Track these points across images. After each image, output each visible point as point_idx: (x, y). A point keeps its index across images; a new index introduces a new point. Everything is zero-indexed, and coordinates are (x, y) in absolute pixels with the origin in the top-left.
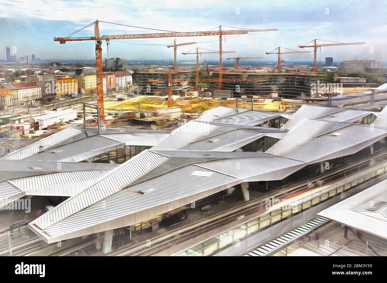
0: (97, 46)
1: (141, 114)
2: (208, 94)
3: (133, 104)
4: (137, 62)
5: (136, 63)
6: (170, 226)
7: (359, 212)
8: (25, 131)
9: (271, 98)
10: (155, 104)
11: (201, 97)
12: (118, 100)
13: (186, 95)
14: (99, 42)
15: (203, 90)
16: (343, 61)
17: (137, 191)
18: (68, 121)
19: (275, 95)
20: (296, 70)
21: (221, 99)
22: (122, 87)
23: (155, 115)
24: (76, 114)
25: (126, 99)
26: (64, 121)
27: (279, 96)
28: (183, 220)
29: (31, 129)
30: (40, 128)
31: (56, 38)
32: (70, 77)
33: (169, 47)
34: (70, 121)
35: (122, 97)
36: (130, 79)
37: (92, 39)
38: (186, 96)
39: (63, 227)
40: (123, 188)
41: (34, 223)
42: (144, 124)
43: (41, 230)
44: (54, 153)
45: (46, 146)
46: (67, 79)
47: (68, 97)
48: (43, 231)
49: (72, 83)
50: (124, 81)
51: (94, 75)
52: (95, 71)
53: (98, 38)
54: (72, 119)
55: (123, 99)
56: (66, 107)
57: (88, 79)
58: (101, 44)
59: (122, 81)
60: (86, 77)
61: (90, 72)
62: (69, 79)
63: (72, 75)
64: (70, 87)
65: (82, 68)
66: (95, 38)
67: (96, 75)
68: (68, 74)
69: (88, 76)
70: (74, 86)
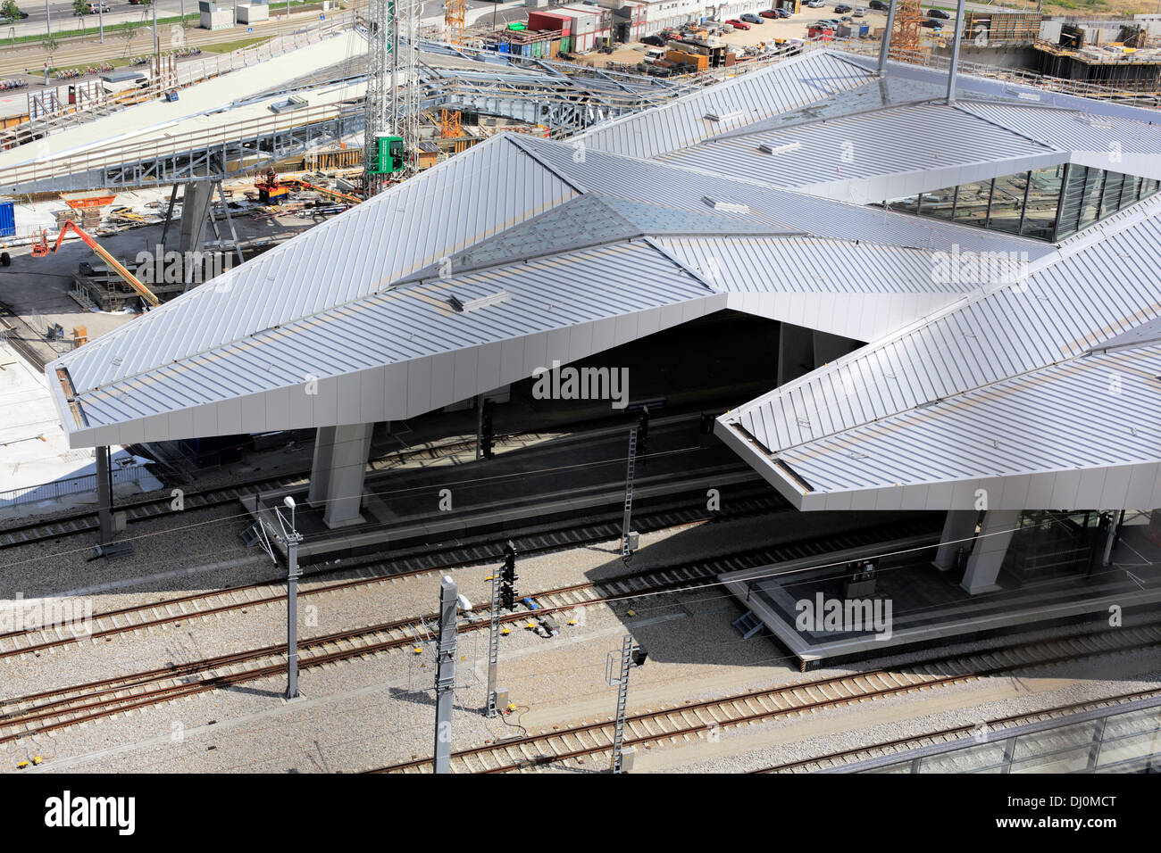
1: (1066, 29)
8: (578, 39)
18: (737, 17)
23: (1130, 37)
26: (724, 16)
29: (598, 35)
30: (633, 31)
34: (748, 18)
39: (852, 458)
40: (1086, 347)
41: (737, 420)
42: (1073, 75)
43: (768, 452)
44: (765, 150)
45: (731, 119)
48: (773, 457)
54: (755, 13)
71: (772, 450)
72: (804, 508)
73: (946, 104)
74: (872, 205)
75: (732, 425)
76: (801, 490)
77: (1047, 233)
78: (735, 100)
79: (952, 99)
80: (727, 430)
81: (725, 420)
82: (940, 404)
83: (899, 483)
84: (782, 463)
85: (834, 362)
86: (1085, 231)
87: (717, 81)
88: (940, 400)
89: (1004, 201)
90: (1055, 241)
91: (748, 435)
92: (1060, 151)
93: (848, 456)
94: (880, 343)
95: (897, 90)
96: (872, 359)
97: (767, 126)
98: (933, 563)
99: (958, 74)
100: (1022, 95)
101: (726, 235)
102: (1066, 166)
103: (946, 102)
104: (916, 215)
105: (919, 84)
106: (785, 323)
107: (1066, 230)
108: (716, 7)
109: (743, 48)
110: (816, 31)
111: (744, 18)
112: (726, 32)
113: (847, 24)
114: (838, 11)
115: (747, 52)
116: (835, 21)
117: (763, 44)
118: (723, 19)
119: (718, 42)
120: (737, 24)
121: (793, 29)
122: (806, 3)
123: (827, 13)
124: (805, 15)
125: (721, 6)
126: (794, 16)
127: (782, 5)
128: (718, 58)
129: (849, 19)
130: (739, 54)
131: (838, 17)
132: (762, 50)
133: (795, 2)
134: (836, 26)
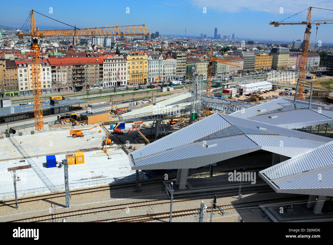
0: (307, 29)
3: (321, 83)
8: (232, 95)
12: (306, 78)
14: (309, 26)
18: (264, 91)
22: (309, 66)
24: (272, 86)
25: (314, 77)
29: (236, 94)
30: (243, 93)
32: (267, 55)
34: (267, 91)
36: (318, 60)
39: (288, 182)
41: (263, 172)
43: (270, 179)
44: (270, 117)
45: (263, 111)
46: (264, 56)
47: (263, 71)
48: (271, 181)
49: (268, 60)
50: (312, 61)
51: (287, 54)
52: (288, 51)
53: (308, 23)
54: (268, 90)
55: (311, 77)
56: (262, 79)
57: (281, 57)
58: (311, 28)
59: (311, 61)
60: (279, 55)
61: (283, 51)
62: (266, 56)
63: (268, 53)
64: (266, 62)
65: (277, 48)
66: (306, 22)
67: (288, 54)
68: (265, 52)
69: (281, 55)
70: (269, 62)
71: (271, 179)
72: (278, 192)
74: (293, 129)
76: (277, 188)
77: (332, 136)
78: (264, 107)
79: (310, 108)
80: (261, 175)
81: (261, 172)
82: (308, 172)
83: (299, 188)
84: (273, 182)
85: (284, 161)
87: (260, 103)
89: (322, 129)
91: (266, 176)
94: (294, 158)
95: (298, 105)
96: (293, 161)
97: (270, 113)
98: (306, 206)
99: (311, 103)
100: (325, 107)
101: (262, 134)
104: (302, 131)
105: (303, 105)
106: (274, 153)
108: (260, 89)
109: (266, 97)
110: (281, 94)
111: (266, 91)
112: (262, 94)
113: (287, 92)
114: (285, 90)
115: (267, 98)
116: (285, 92)
117: (270, 96)
118: (262, 91)
119: (261, 96)
120: (264, 92)
121: (276, 93)
122: (279, 88)
123: (283, 90)
124: (279, 91)
125: (261, 89)
126: (276, 91)
127: (274, 89)
128: (261, 99)
129: (288, 91)
130: (265, 98)
131: (285, 91)
132: (270, 97)
133: (276, 88)
134: (285, 93)
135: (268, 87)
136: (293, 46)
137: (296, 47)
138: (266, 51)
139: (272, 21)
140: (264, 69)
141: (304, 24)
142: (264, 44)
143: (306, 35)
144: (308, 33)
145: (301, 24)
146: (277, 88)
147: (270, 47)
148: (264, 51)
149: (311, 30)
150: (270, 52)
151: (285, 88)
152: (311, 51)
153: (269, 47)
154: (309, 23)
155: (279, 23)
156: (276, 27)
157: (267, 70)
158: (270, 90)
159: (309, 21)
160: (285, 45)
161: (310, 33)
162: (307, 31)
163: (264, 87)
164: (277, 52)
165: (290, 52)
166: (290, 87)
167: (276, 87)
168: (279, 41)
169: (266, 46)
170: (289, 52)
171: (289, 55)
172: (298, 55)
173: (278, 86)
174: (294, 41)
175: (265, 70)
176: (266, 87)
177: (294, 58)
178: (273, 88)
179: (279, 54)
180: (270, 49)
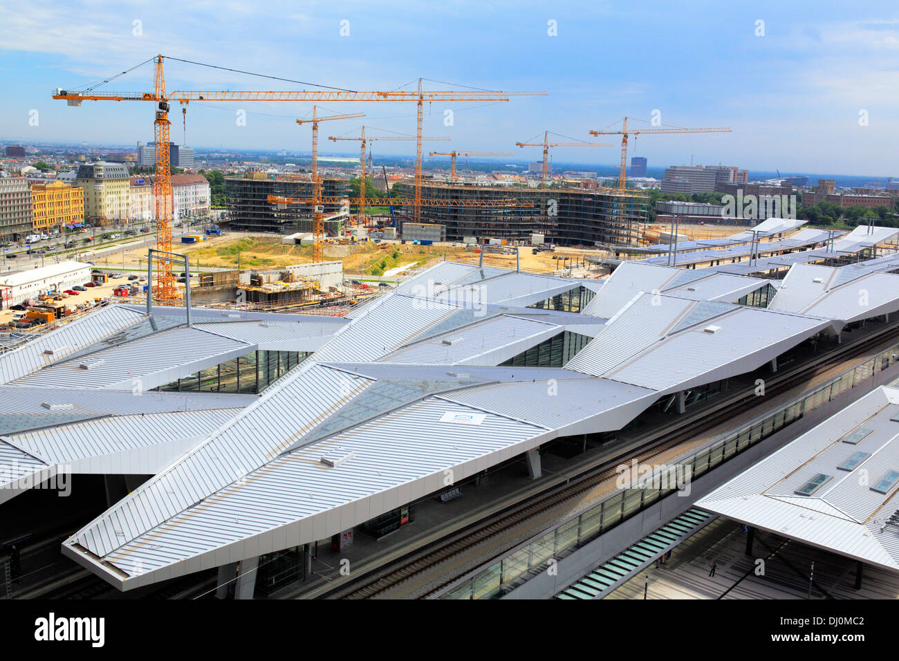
0: (158, 114)
1: (253, 277)
2: (390, 231)
3: (221, 252)
4: (212, 152)
5: (208, 156)
6: (378, 540)
7: (778, 498)
9: (530, 244)
10: (270, 252)
11: (374, 239)
12: (183, 242)
13: (340, 233)
14: (163, 106)
15: (377, 224)
16: (671, 167)
17: (316, 459)
18: (70, 289)
19: (538, 237)
20: (582, 184)
21: (419, 243)
22: (186, 210)
23: (285, 277)
24: (90, 272)
25: (201, 238)
26: (62, 289)
27: (546, 240)
28: (405, 523)
30: (4, 303)
31: (59, 93)
32: (66, 185)
33: (299, 122)
34: (77, 288)
35: (191, 236)
36: (206, 192)
37: (147, 97)
38: (340, 237)
39: (152, 549)
40: (279, 452)
41: (76, 542)
42: (260, 299)
43: (98, 557)
44: (83, 367)
45: (60, 352)
46: (58, 188)
47: (60, 232)
48: (102, 560)
49: (71, 199)
50: (192, 196)
51: (123, 180)
52: (126, 172)
53: (160, 97)
54: (81, 285)
55: (193, 239)
56: (59, 256)
57: (109, 190)
58: (168, 111)
59: (188, 197)
60: (103, 185)
61: (112, 173)
62: (63, 188)
63: (68, 179)
64: (65, 207)
65: (93, 164)
66: (154, 96)
67: (127, 180)
68: (59, 176)
69: (109, 184)
70: (75, 206)
71: (101, 556)
72: (124, 589)
73: (188, 327)
74: (151, 390)
75: (72, 545)
76: (121, 578)
77: (254, 390)
78: (63, 340)
79: (190, 323)
80: (70, 550)
81: (67, 544)
82: (202, 503)
83: (182, 558)
84: (108, 564)
85: (135, 491)
86: (273, 385)
87: (58, 327)
88: (202, 501)
89: (232, 372)
90: (258, 393)
91: (84, 549)
92: (252, 344)
93: (150, 549)
94: (163, 473)
95: (160, 324)
96: (159, 484)
97: (84, 353)
99: (192, 308)
100: (230, 316)
101: (58, 426)
102: (257, 352)
103: (188, 325)
104: (178, 391)
105: (172, 317)
106: (107, 475)
107: (264, 385)
108: (57, 284)
109: (76, 305)
110: (118, 292)
111: (74, 289)
112: (64, 297)
113: (136, 286)
114: (130, 279)
115: (79, 308)
116: (129, 285)
117: (88, 302)
118: (62, 291)
119: (59, 304)
120: (70, 292)
121: (105, 291)
122: (111, 276)
123: (124, 281)
124: (112, 284)
125: (59, 283)
126: (104, 285)
127: (97, 279)
128: (60, 313)
129: (137, 283)
130: (73, 309)
131: (130, 282)
132: (87, 306)
133: (104, 277)
134: (129, 287)
135: (80, 275)
136: (140, 157)
137: (147, 162)
138: (61, 175)
139: (60, 90)
140: (64, 225)
141: (149, 100)
142: (57, 155)
143: (158, 128)
144: (164, 124)
145: (140, 99)
146: (106, 275)
147: (77, 162)
148: (57, 174)
149: (169, 117)
150: (75, 176)
151: (130, 274)
152: (186, 170)
153: (72, 162)
154: (162, 97)
155: (80, 95)
156: (73, 105)
157: (72, 228)
158: (87, 285)
159: (161, 93)
160: (119, 156)
161: (169, 123)
162: (160, 120)
163: (69, 279)
164: (96, 176)
165: (131, 175)
166: (141, 270)
167: (101, 275)
168: (101, 147)
169: (63, 162)
170: (129, 175)
171: (128, 183)
172: (152, 182)
173: (109, 272)
174: (140, 144)
175: (67, 228)
176: (74, 278)
177: (145, 191)
178: (95, 278)
179: (101, 182)
180: (74, 168)
